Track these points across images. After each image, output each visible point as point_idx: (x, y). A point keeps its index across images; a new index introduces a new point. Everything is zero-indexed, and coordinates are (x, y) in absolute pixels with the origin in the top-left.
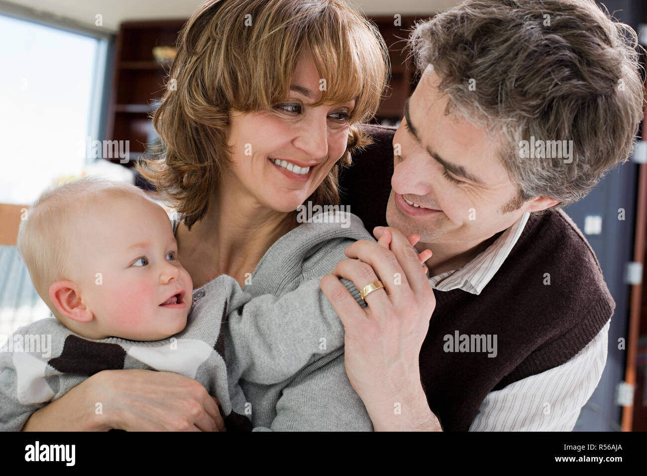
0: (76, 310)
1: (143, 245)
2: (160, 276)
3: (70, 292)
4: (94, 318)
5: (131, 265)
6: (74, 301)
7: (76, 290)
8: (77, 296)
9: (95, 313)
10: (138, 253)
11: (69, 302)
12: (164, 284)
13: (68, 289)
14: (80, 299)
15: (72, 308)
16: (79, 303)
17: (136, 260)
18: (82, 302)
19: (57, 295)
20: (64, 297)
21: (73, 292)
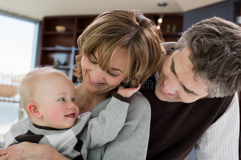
0: (36, 114)
1: (64, 94)
2: (68, 106)
3: (35, 107)
4: (42, 117)
5: (59, 100)
6: (36, 110)
7: (37, 106)
8: (37, 109)
9: (43, 116)
10: (61, 96)
11: (34, 110)
12: (69, 109)
13: (34, 106)
14: (38, 110)
15: (35, 113)
16: (38, 112)
17: (61, 99)
18: (39, 111)
19: (30, 107)
20: (32, 108)
21: (36, 107)
